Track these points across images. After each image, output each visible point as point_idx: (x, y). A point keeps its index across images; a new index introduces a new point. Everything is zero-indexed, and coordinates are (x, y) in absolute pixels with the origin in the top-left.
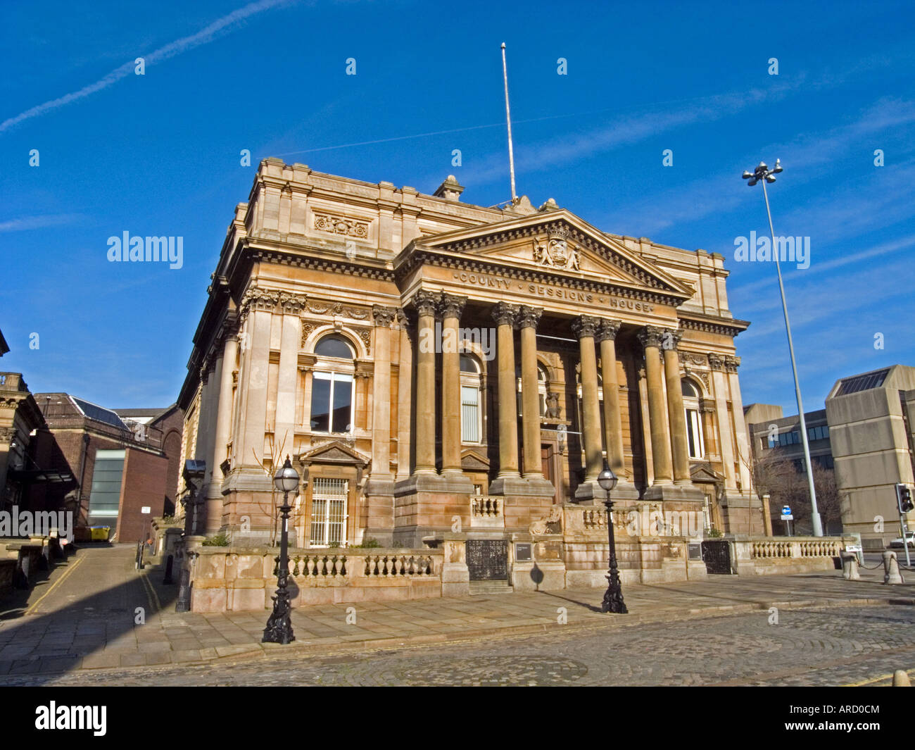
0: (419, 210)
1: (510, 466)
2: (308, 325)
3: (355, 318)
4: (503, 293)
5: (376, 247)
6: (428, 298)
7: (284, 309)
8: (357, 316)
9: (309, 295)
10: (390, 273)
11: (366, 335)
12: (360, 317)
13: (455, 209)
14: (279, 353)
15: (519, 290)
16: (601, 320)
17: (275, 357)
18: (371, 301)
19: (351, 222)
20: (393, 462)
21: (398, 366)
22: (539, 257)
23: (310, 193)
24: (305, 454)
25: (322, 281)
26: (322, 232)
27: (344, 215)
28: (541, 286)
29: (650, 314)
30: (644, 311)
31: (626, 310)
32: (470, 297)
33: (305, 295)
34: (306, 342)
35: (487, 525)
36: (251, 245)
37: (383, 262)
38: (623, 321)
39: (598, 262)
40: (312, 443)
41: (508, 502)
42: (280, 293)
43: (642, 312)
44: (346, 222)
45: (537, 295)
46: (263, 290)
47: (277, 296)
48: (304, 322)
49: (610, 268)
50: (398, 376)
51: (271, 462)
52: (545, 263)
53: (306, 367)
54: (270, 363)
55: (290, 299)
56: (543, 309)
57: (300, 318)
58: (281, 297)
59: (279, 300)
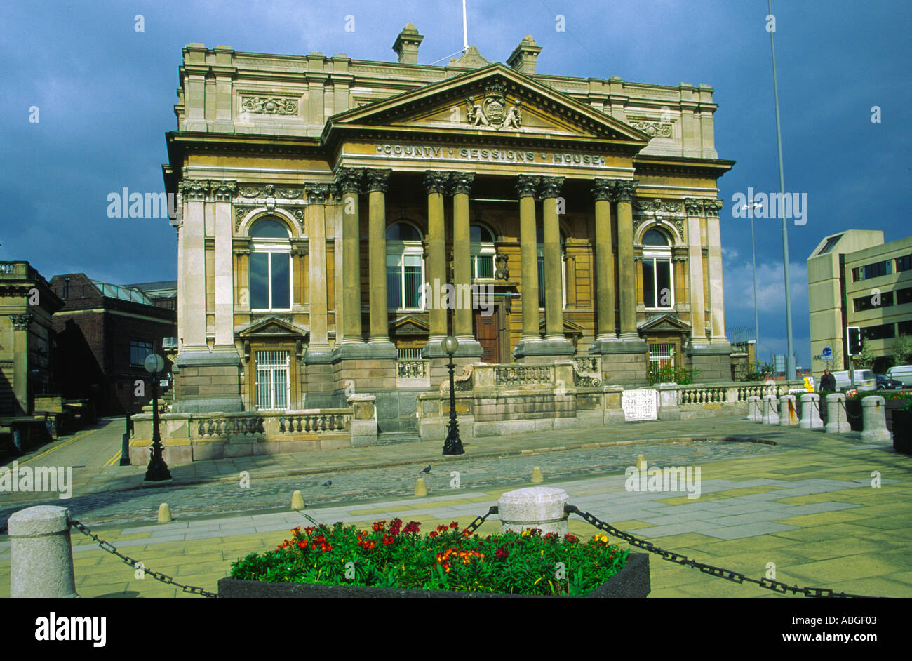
0: (352, 79)
1: (438, 330)
2: (241, 210)
3: (288, 198)
4: (431, 161)
5: (307, 123)
6: (350, 174)
7: (216, 197)
8: (289, 196)
9: (239, 180)
10: (320, 149)
11: (299, 214)
12: (292, 196)
14: (214, 240)
15: (448, 156)
16: (542, 177)
17: (209, 244)
18: (303, 179)
19: (280, 99)
20: (331, 332)
21: (333, 242)
22: (472, 118)
23: (235, 76)
24: (245, 330)
25: (252, 165)
26: (250, 114)
27: (272, 94)
28: (473, 150)
29: (601, 166)
30: (594, 163)
31: (573, 164)
32: (394, 169)
33: (235, 181)
34: (240, 226)
35: (413, 386)
37: (311, 139)
38: (567, 177)
40: (252, 320)
41: (434, 364)
42: (210, 182)
43: (591, 165)
44: (274, 101)
45: (469, 160)
46: (193, 181)
47: (207, 185)
48: (236, 207)
49: (555, 120)
50: (334, 252)
51: (213, 339)
52: (478, 124)
53: (242, 251)
54: (205, 250)
55: (220, 187)
56: (475, 173)
57: (232, 204)
58: (212, 186)
59: (210, 188)
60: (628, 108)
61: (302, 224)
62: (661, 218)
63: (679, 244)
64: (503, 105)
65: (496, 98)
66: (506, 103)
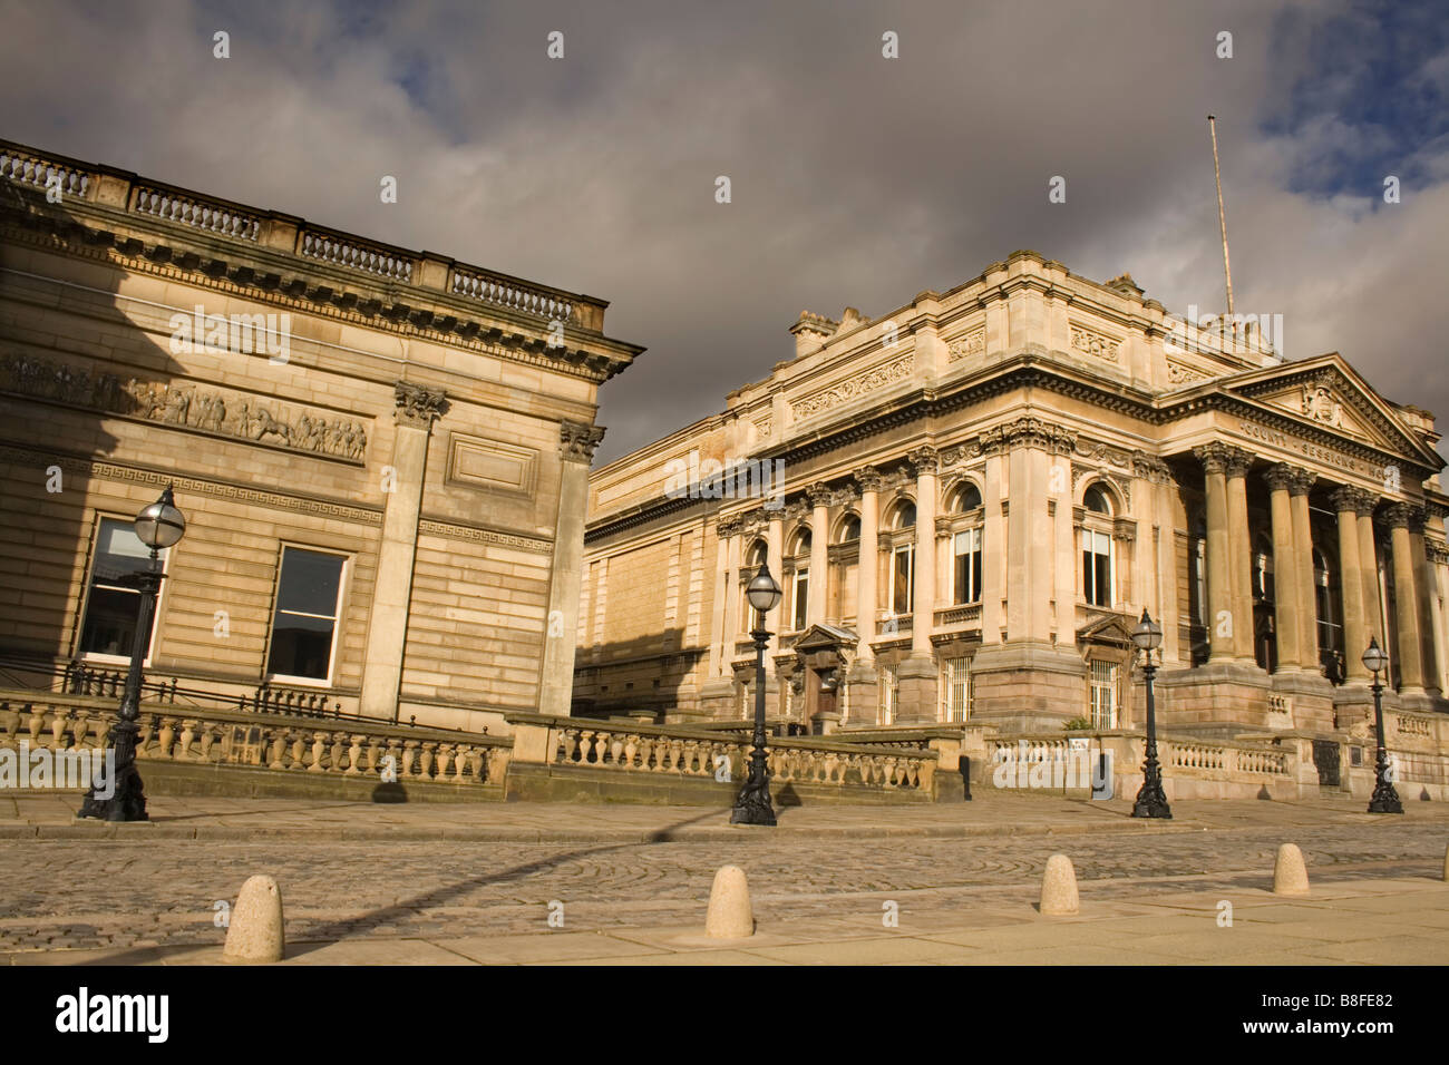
2: (1078, 469)
3: (1115, 465)
4: (1281, 451)
5: (1130, 375)
7: (1057, 447)
8: (1118, 463)
9: (1079, 432)
10: (1152, 411)
11: (1126, 486)
12: (1120, 463)
14: (1056, 503)
15: (1295, 448)
16: (1362, 490)
17: (1052, 508)
18: (1133, 445)
19: (1105, 341)
21: (1158, 529)
22: (1308, 409)
23: (1070, 301)
24: (1088, 629)
26: (1079, 351)
27: (1100, 332)
28: (1312, 445)
32: (1258, 455)
34: (1075, 490)
35: (1280, 726)
36: (1032, 365)
38: (1381, 495)
39: (1355, 420)
40: (1087, 616)
42: (1055, 428)
44: (1100, 341)
45: (1308, 456)
47: (1052, 431)
48: (1073, 465)
49: (1365, 427)
50: (1157, 541)
51: (1053, 636)
52: (1315, 418)
53: (1079, 523)
54: (1048, 515)
55: (1063, 436)
56: (1316, 474)
57: (1070, 460)
58: (1056, 433)
59: (1054, 436)
61: (1129, 499)
64: (1331, 400)
65: (1325, 390)
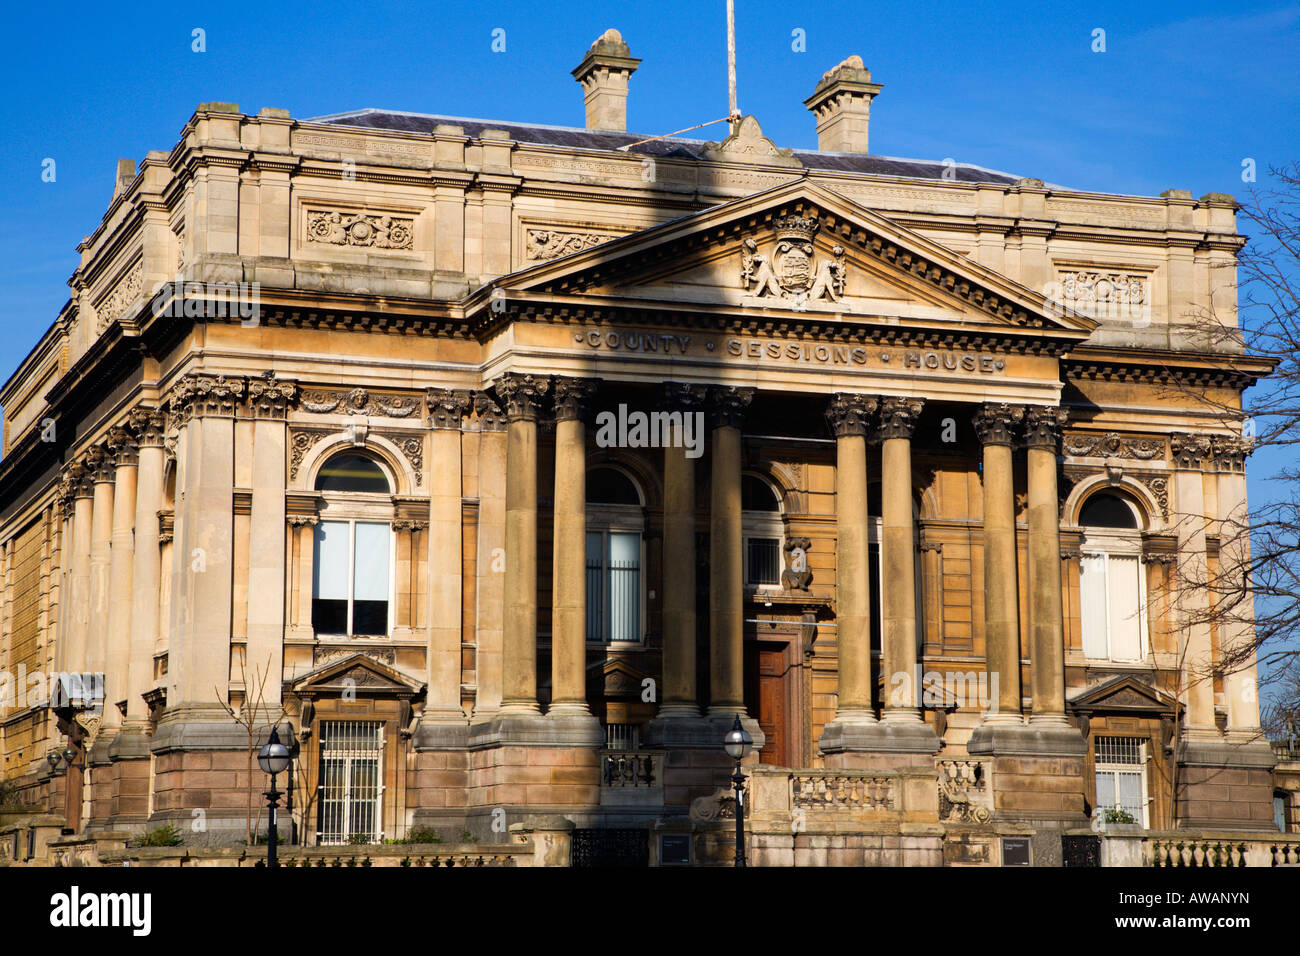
0: (518, 182)
1: (679, 693)
2: (302, 436)
3: (391, 416)
4: (673, 363)
5: (431, 268)
6: (524, 387)
7: (257, 410)
8: (395, 411)
9: (302, 379)
10: (457, 323)
11: (413, 447)
12: (400, 411)
13: (593, 166)
14: (251, 495)
15: (706, 353)
16: (880, 399)
17: (242, 503)
18: (423, 380)
19: (380, 217)
20: (467, 687)
21: (476, 505)
22: (751, 281)
23: (296, 171)
24: (303, 679)
25: (326, 349)
26: (322, 246)
27: (365, 206)
28: (753, 341)
29: (997, 377)
30: (982, 371)
31: (942, 373)
32: (606, 377)
33: (295, 380)
34: (300, 467)
35: (630, 802)
37: (442, 304)
38: (930, 397)
39: (884, 276)
40: (315, 657)
41: (672, 760)
42: (246, 380)
43: (977, 375)
44: (369, 220)
45: (744, 360)
46: (214, 377)
47: (242, 387)
48: (294, 430)
49: (909, 286)
50: (476, 524)
51: (242, 695)
52: (762, 294)
53: (302, 518)
54: (234, 514)
55: (267, 390)
56: (755, 389)
57: (287, 424)
58: (251, 388)
59: (246, 393)
60: (1054, 243)
61: (418, 466)
62: (1120, 471)
63: (1156, 526)
64: (810, 255)
65: (794, 241)
66: (816, 250)
